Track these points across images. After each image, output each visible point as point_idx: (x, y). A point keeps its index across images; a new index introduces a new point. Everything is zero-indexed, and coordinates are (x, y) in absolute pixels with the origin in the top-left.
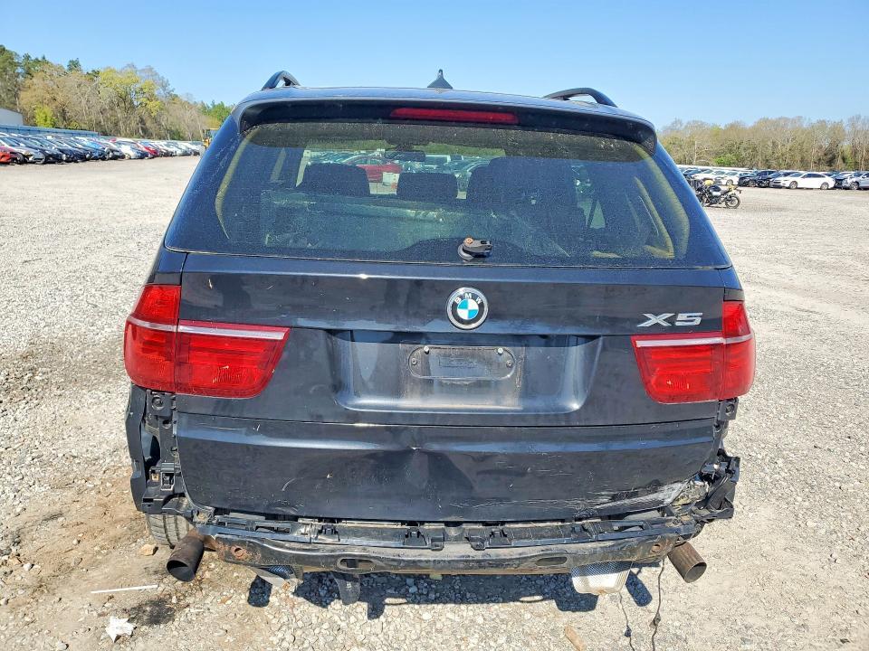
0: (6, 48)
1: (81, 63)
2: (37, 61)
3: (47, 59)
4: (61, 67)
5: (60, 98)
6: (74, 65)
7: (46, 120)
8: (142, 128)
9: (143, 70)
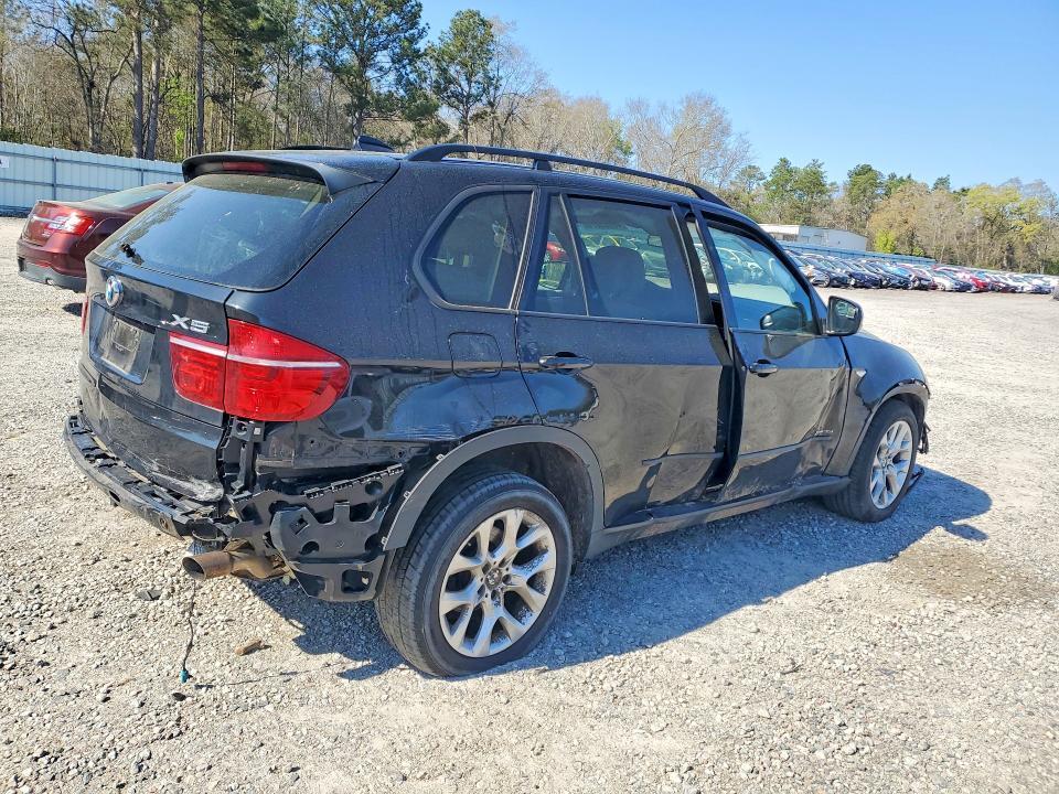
0: (873, 168)
1: (951, 181)
2: (902, 180)
3: (913, 177)
4: (925, 186)
5: (912, 221)
6: (942, 183)
7: (885, 245)
8: (1008, 257)
9: (1030, 185)
